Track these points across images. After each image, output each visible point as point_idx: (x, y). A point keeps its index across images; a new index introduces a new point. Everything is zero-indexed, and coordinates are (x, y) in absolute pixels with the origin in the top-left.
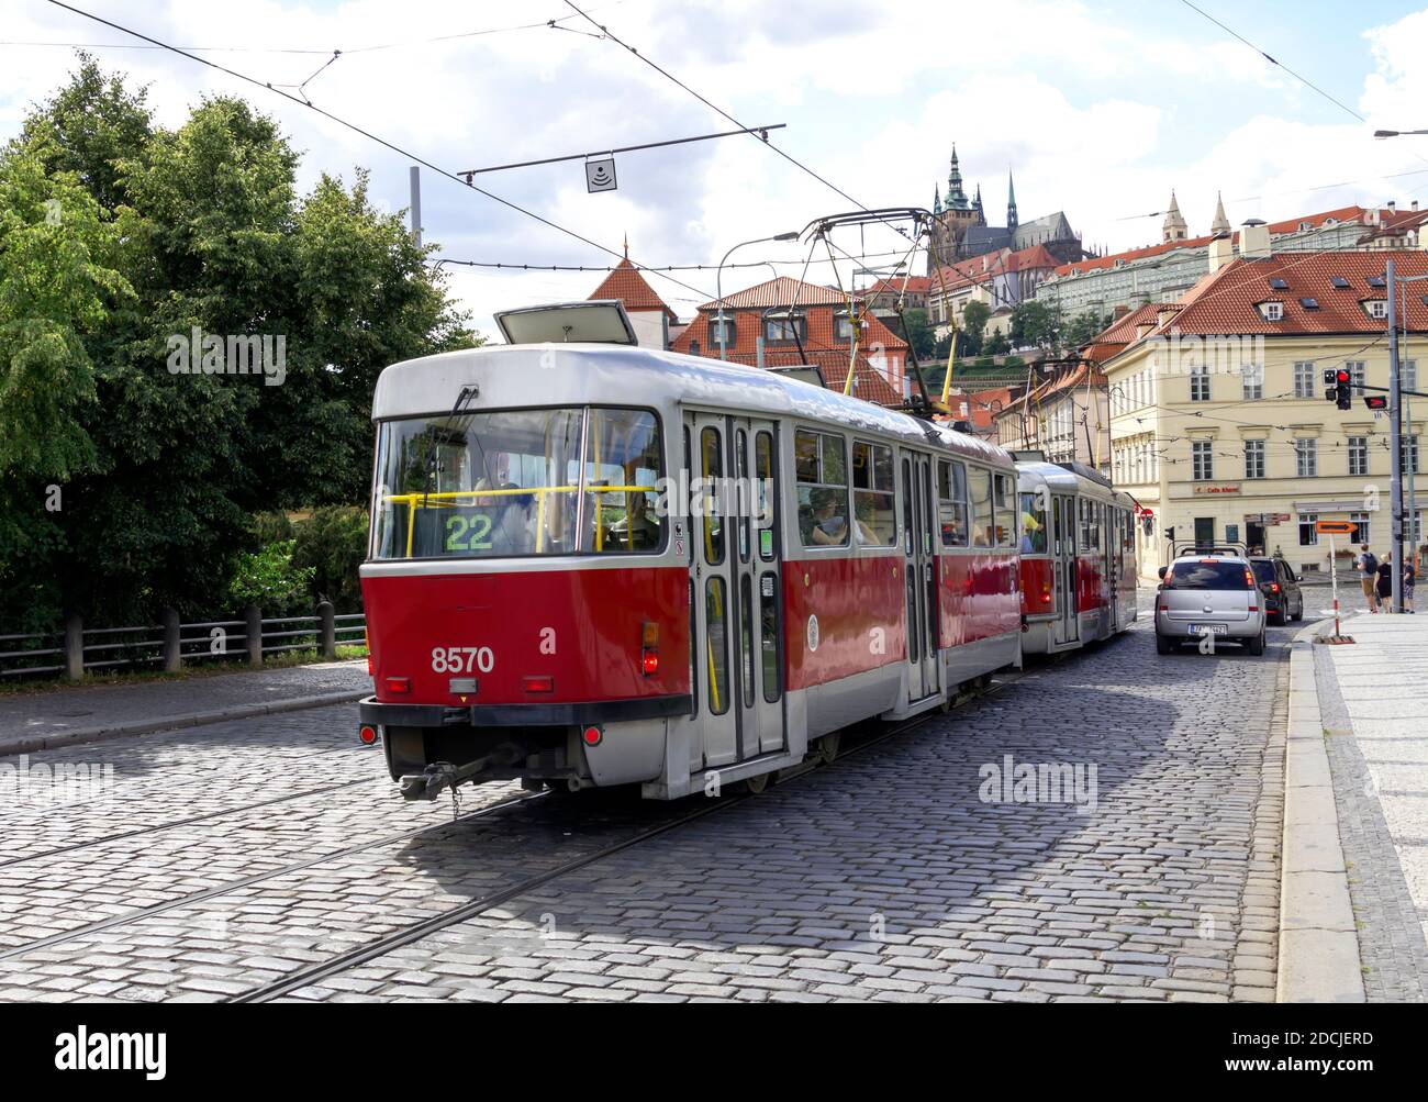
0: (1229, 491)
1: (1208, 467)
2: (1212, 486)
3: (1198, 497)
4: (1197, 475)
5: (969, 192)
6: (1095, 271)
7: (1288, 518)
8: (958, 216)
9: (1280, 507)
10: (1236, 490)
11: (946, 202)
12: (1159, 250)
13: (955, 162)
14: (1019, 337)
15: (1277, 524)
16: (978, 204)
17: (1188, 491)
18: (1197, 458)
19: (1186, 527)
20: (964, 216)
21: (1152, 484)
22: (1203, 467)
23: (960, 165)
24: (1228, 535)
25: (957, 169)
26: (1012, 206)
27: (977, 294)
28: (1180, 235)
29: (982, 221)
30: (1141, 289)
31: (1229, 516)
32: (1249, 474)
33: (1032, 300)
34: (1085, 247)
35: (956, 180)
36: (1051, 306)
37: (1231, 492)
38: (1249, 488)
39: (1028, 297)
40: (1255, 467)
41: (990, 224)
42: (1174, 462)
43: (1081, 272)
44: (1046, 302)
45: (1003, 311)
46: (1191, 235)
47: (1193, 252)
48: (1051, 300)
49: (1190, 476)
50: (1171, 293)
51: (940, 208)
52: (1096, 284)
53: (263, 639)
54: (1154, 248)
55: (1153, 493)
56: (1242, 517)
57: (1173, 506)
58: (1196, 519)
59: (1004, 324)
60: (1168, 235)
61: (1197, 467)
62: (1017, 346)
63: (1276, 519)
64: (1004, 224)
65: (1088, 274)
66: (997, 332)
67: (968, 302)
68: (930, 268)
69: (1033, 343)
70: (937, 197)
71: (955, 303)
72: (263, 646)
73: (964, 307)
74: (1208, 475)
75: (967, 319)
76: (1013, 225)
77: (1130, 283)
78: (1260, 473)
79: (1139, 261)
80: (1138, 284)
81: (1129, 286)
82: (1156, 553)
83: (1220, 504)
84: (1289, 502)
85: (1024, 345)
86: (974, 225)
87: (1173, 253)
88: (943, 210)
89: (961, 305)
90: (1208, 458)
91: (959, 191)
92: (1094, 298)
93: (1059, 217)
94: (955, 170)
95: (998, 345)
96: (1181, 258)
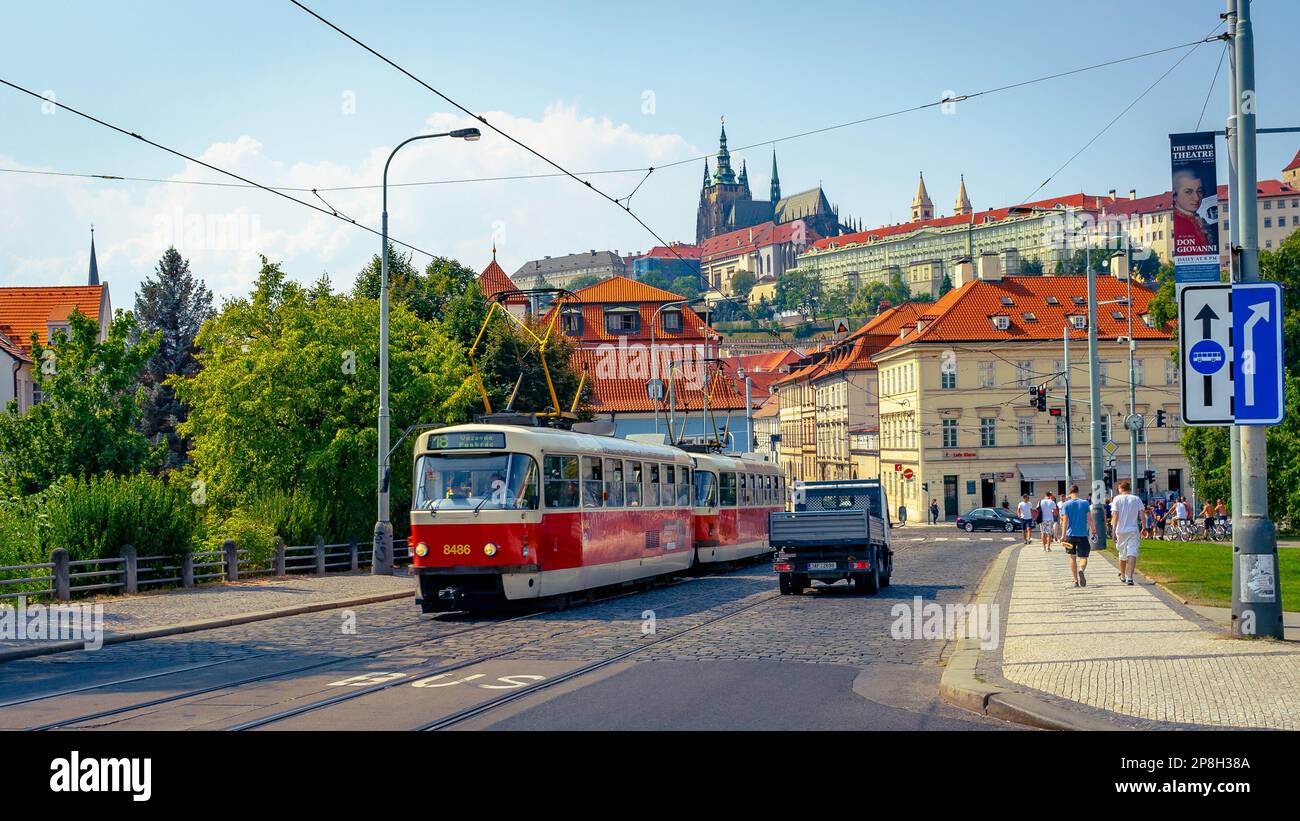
0: (969, 455)
1: (954, 437)
2: (957, 452)
3: (946, 459)
4: (946, 444)
5: (736, 168)
6: (851, 245)
7: (1012, 475)
8: (726, 190)
9: (1006, 468)
10: (974, 455)
11: (715, 177)
12: (908, 228)
13: (723, 139)
14: (782, 303)
15: (1004, 481)
16: (744, 178)
17: (939, 455)
18: (945, 431)
19: (938, 482)
20: (731, 190)
21: (912, 450)
22: (950, 438)
23: (728, 143)
24: (968, 488)
25: (725, 147)
26: (775, 181)
27: (743, 264)
28: (927, 214)
29: (748, 194)
30: (892, 263)
31: (969, 473)
32: (984, 443)
33: (794, 270)
34: (841, 221)
35: (724, 157)
36: (811, 276)
37: (970, 456)
38: (984, 453)
39: (791, 267)
40: (988, 439)
41: (755, 197)
42: (929, 434)
43: (837, 246)
44: (806, 273)
45: (767, 280)
46: (937, 215)
47: (938, 231)
48: (812, 271)
49: (940, 444)
50: (918, 267)
51: (709, 182)
52: (851, 259)
53: (326, 558)
54: (903, 226)
55: (915, 456)
56: (978, 475)
57: (930, 466)
58: (945, 477)
59: (768, 291)
60: (916, 213)
61: (946, 438)
62: (779, 310)
63: (1003, 477)
64: (767, 197)
65: (845, 248)
66: (762, 298)
67: (736, 271)
68: (699, 237)
69: (793, 309)
70: (706, 172)
71: (724, 270)
72: (326, 563)
73: (731, 275)
74: (954, 444)
75: (735, 286)
76: (776, 198)
77: (882, 257)
78: (992, 442)
79: (892, 237)
80: (890, 258)
81: (881, 260)
82: (915, 502)
83: (963, 465)
84: (1013, 464)
85: (786, 310)
86: (740, 198)
87: (920, 231)
88: (712, 184)
89: (729, 272)
90: (954, 431)
91: (728, 167)
92: (849, 269)
93: (818, 192)
94: (724, 147)
95: (765, 310)
96: (928, 236)
